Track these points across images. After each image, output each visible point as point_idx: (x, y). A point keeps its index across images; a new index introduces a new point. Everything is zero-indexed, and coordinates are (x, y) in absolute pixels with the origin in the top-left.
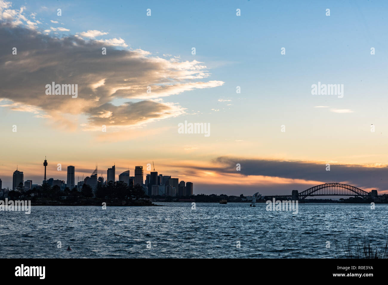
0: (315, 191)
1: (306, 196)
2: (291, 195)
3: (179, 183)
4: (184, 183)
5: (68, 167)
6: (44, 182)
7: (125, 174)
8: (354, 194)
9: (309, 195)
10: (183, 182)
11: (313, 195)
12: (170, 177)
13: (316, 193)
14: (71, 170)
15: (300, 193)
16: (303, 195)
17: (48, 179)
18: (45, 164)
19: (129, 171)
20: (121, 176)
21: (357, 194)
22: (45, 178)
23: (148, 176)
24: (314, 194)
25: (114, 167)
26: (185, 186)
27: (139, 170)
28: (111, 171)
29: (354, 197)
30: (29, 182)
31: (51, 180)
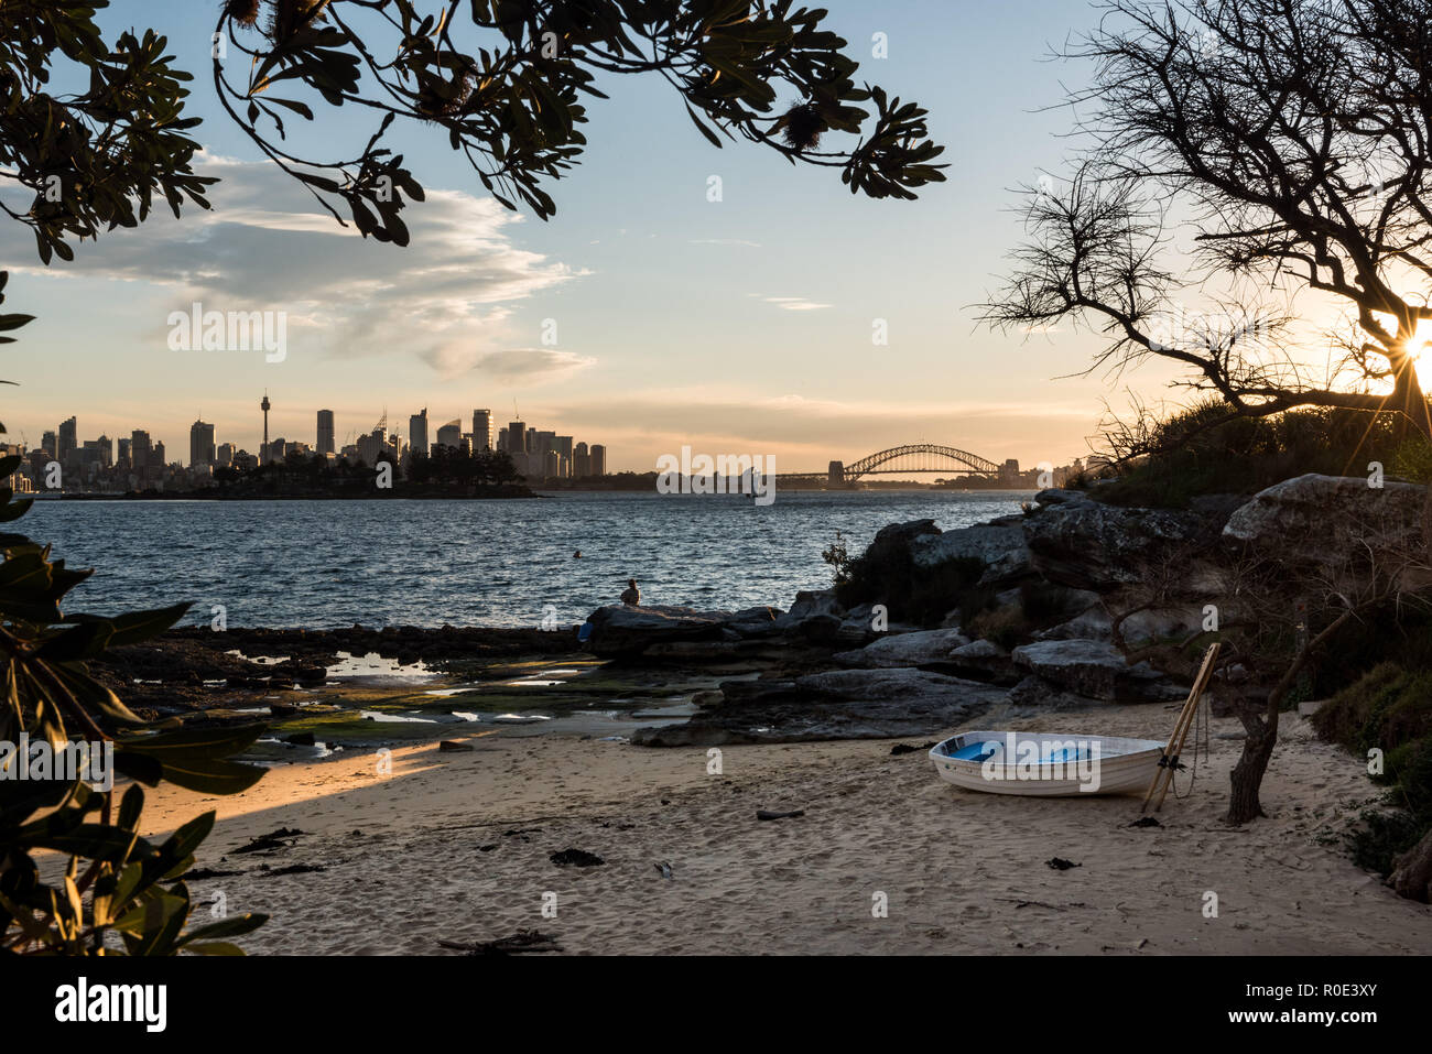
0: (880, 463)
1: (859, 474)
2: (828, 472)
3: (574, 447)
4: (586, 446)
5: (319, 413)
6: (264, 447)
7: (450, 430)
8: (968, 468)
9: (868, 471)
10: (582, 446)
11: (875, 473)
12: (554, 433)
13: (883, 467)
14: (325, 419)
15: (847, 469)
16: (853, 473)
17: (272, 440)
18: (266, 406)
19: (459, 421)
20: (443, 432)
21: (973, 469)
22: (266, 439)
23: (503, 433)
24: (877, 469)
25: (424, 412)
26: (589, 453)
27: (481, 418)
28: (419, 422)
29: (967, 475)
30: (226, 448)
31: (280, 442)
